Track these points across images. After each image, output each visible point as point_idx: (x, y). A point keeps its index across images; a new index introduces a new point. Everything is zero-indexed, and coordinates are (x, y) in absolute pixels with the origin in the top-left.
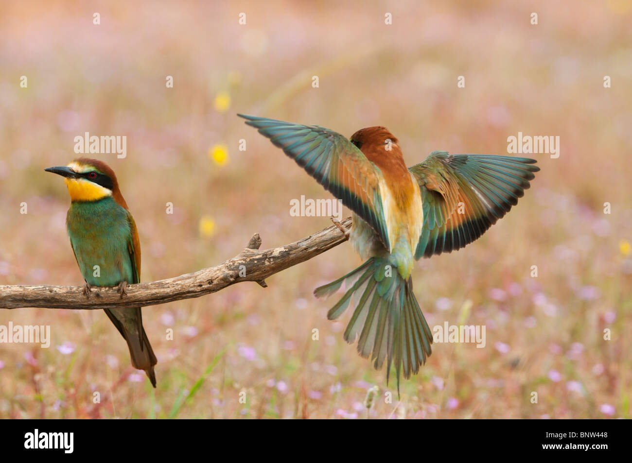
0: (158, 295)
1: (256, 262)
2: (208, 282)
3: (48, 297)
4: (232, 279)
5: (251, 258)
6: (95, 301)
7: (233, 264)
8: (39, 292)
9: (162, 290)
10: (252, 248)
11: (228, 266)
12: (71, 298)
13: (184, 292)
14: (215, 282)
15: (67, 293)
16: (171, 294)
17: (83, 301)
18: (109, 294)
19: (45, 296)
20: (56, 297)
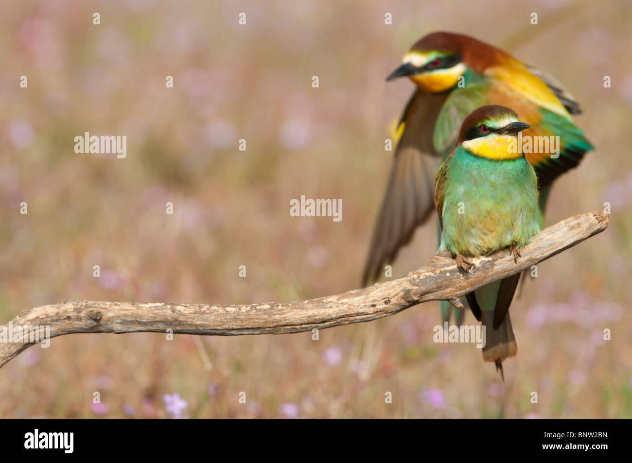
0: (317, 317)
1: (448, 274)
2: (384, 301)
3: (170, 318)
4: (416, 298)
5: (442, 269)
6: (233, 325)
7: (418, 277)
8: (158, 312)
9: (322, 311)
10: (444, 257)
11: (410, 280)
12: (200, 321)
13: (352, 314)
14: (393, 301)
15: (194, 313)
16: (334, 316)
17: (216, 324)
18: (252, 316)
19: (165, 317)
20: (180, 319)
